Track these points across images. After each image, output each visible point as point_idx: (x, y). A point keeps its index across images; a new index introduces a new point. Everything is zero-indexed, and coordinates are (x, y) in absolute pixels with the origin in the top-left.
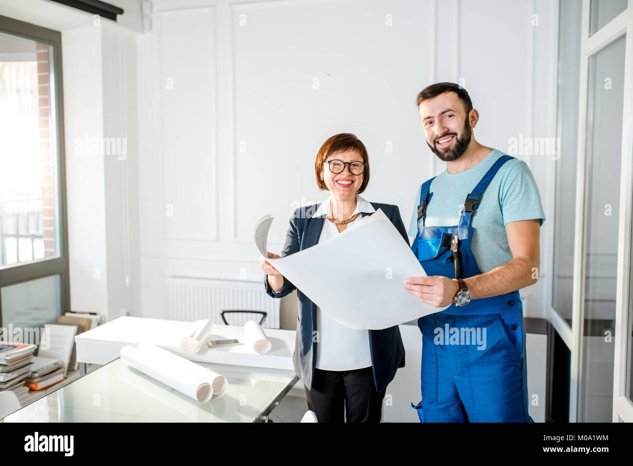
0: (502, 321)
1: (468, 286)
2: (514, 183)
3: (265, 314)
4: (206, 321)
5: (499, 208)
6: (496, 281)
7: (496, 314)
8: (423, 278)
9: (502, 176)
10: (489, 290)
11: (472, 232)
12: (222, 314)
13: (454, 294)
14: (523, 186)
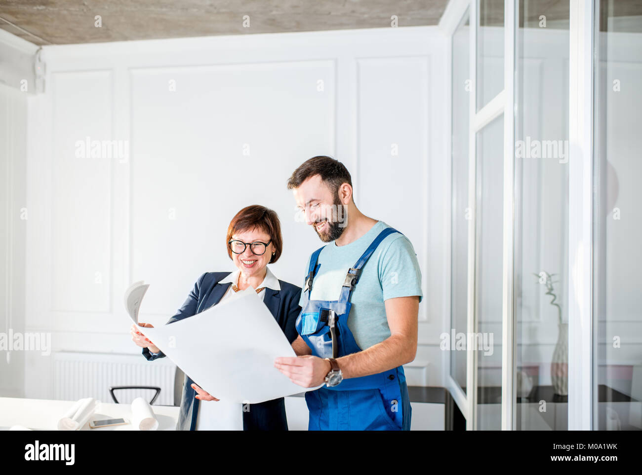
0: (382, 396)
1: (340, 366)
2: (392, 259)
3: (158, 390)
4: (90, 399)
5: (378, 284)
6: (370, 360)
7: (376, 389)
8: (292, 358)
9: (381, 251)
10: (364, 370)
11: (350, 307)
12: (112, 391)
13: (326, 375)
14: (401, 262)
